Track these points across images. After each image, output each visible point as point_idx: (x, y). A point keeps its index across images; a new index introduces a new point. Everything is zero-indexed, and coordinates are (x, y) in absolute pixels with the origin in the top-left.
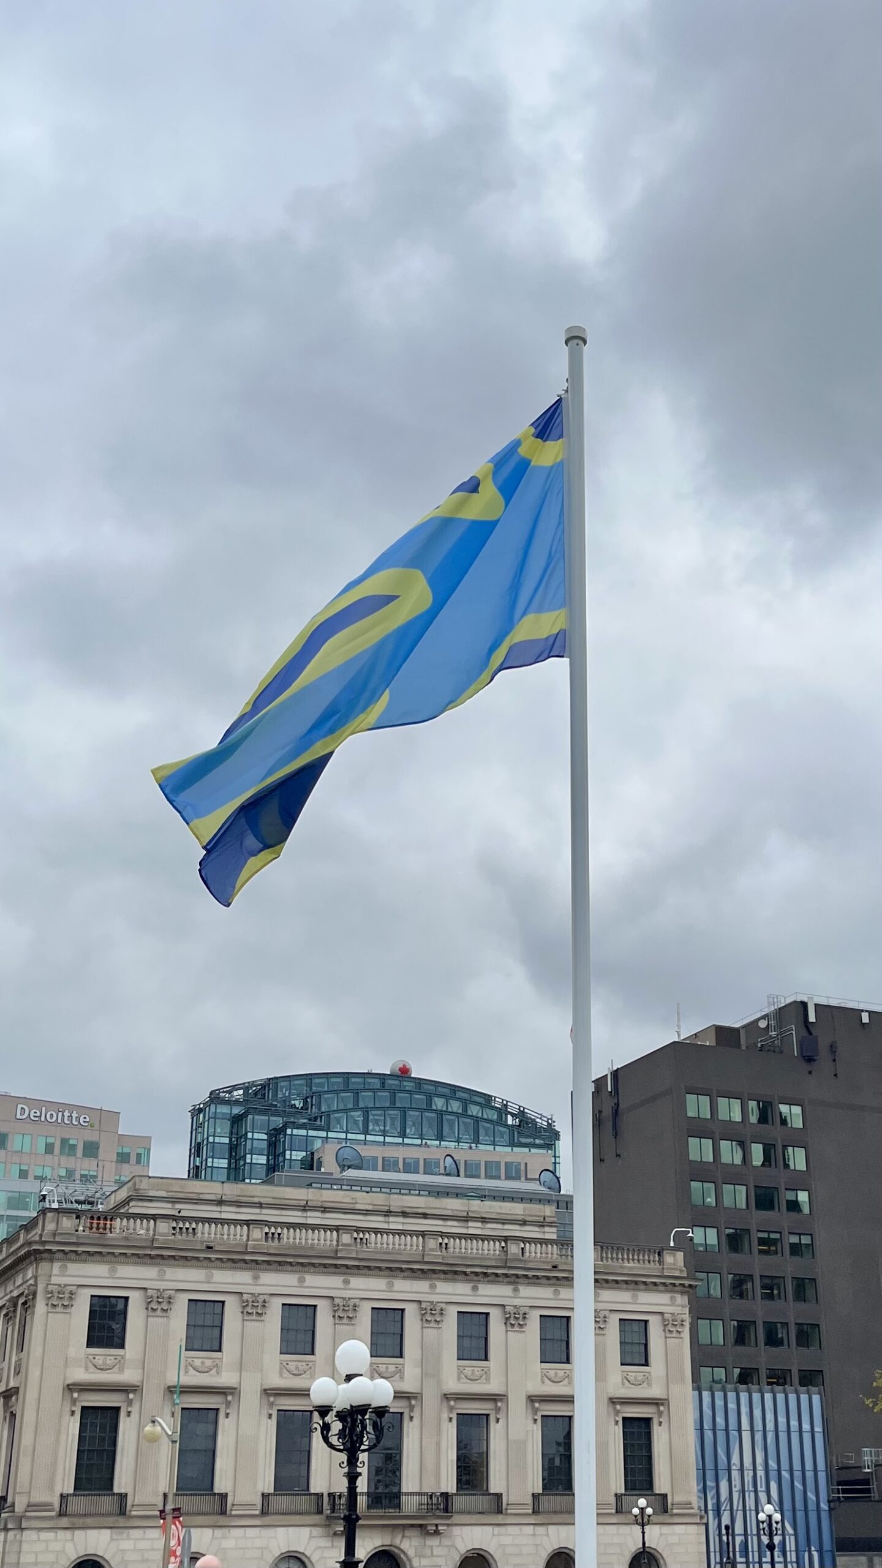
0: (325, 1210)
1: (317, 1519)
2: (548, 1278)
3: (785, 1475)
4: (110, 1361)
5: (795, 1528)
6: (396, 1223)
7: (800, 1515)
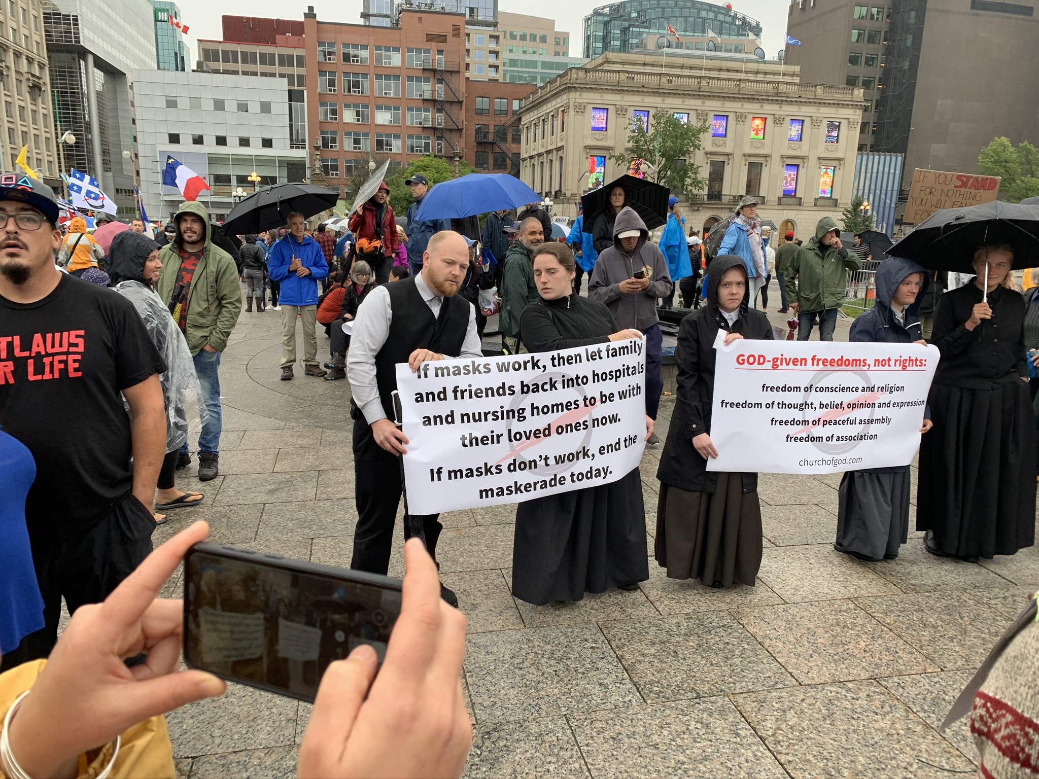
0: (691, 68)
1: (687, 204)
2: (796, 102)
3: (878, 192)
4: (601, 137)
5: (878, 214)
6: (724, 75)
7: (881, 209)
